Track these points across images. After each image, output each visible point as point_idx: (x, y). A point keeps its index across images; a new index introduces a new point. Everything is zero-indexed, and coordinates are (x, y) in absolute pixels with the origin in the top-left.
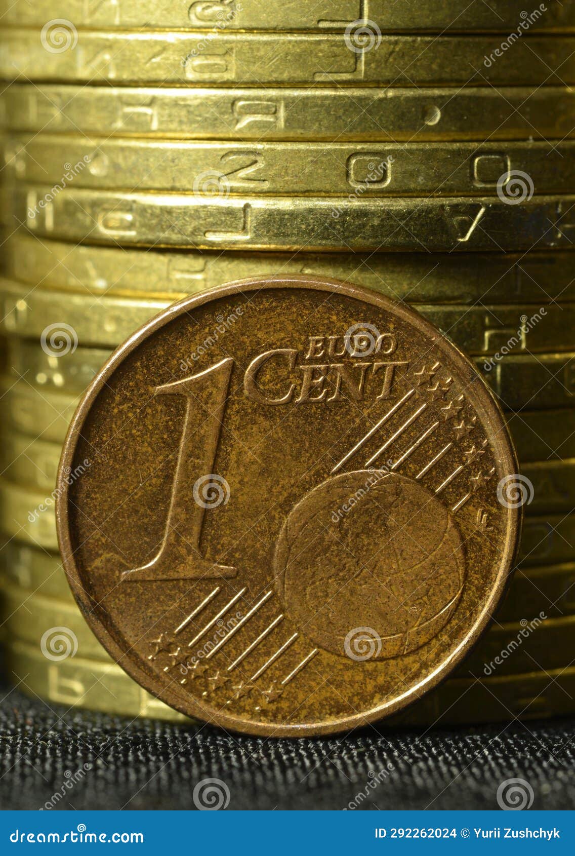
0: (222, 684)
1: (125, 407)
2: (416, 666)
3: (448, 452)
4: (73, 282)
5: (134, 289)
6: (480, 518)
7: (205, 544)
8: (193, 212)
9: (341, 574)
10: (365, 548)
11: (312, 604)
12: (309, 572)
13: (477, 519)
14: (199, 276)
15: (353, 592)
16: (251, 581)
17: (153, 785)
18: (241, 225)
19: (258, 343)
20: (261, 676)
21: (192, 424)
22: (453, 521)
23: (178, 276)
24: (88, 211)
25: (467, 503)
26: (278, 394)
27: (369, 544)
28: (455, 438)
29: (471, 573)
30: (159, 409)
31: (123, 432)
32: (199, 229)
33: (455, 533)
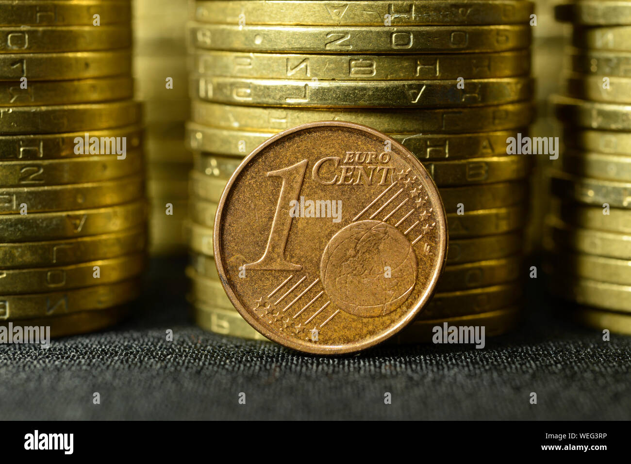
0: (290, 325)
1: (252, 181)
2: (389, 322)
3: (412, 214)
4: (223, 124)
5: (252, 127)
6: (426, 248)
7: (287, 253)
8: (279, 88)
9: (354, 272)
10: (367, 260)
11: (338, 286)
12: (338, 270)
13: (425, 249)
14: (284, 121)
15: (359, 282)
16: (309, 273)
17: (251, 372)
18: (303, 95)
19: (321, 153)
20: (310, 322)
21: (285, 192)
22: (413, 248)
23: (273, 120)
24: (229, 88)
25: (420, 240)
26: (328, 179)
27: (369, 258)
28: (416, 206)
29: (420, 276)
30: (269, 183)
31: (250, 194)
32: (283, 97)
33: (413, 255)
